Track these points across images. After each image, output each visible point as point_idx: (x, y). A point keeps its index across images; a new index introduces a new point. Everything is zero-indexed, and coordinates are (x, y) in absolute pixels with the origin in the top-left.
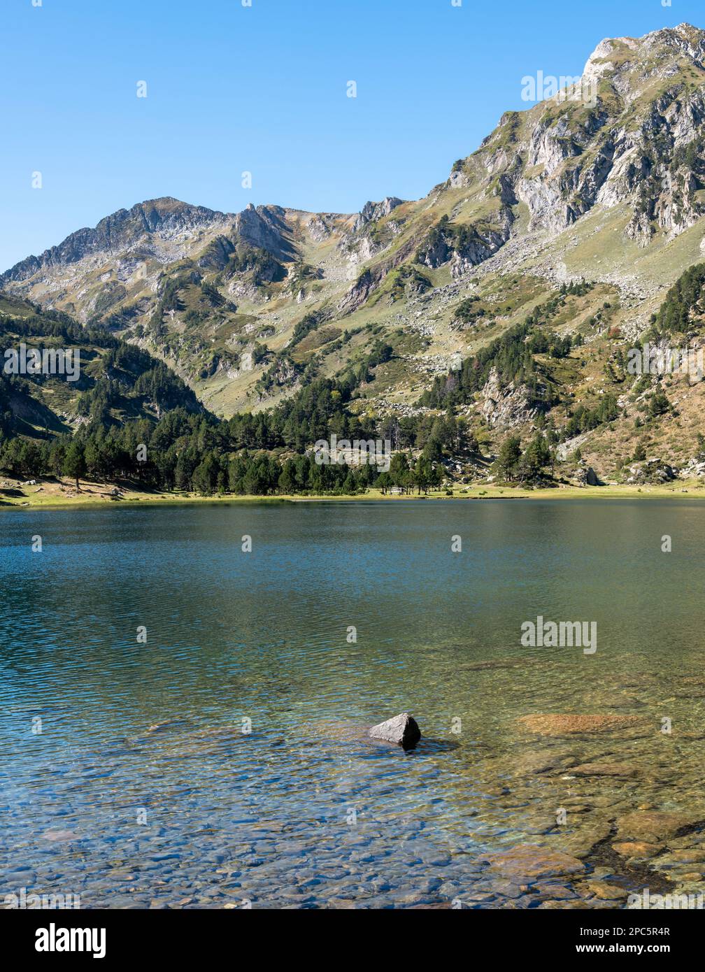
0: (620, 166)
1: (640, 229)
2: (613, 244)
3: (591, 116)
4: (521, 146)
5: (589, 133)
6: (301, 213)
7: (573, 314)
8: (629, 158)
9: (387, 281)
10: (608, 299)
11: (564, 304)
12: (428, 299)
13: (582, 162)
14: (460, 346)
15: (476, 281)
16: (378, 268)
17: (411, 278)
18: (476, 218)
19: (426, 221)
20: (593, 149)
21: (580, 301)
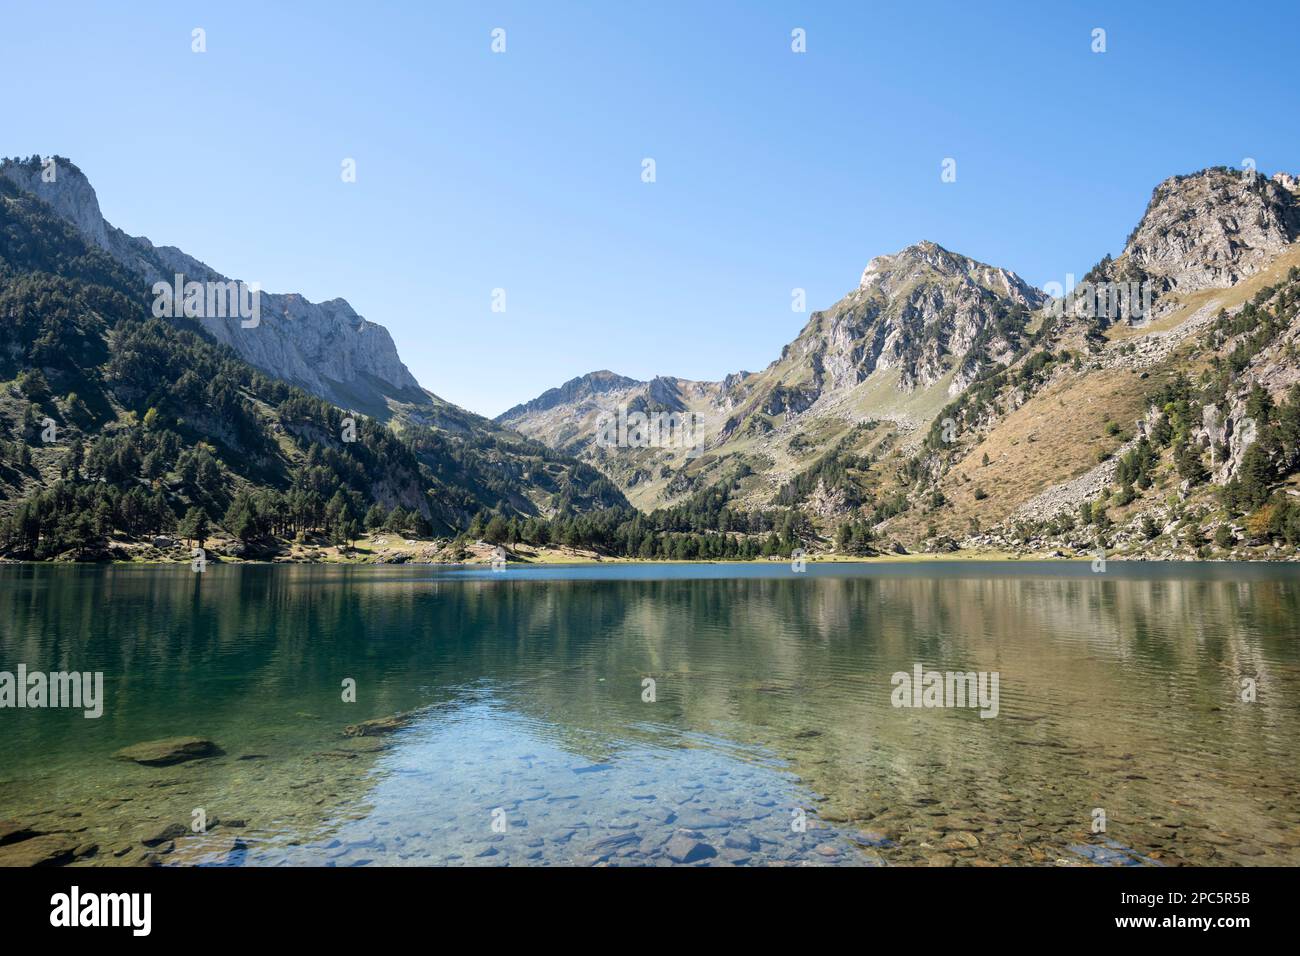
0: (889, 343)
1: (906, 383)
2: (887, 396)
3: (869, 311)
4: (824, 334)
5: (868, 322)
6: (688, 382)
7: (867, 441)
8: (895, 337)
9: (745, 425)
10: (890, 431)
11: (860, 436)
12: (770, 436)
13: (864, 342)
14: (793, 465)
15: (801, 423)
16: (738, 416)
17: (760, 422)
18: (799, 382)
19: (767, 385)
20: (871, 332)
21: (871, 433)
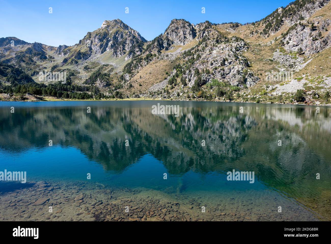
0: (110, 44)
1: (114, 56)
2: (110, 58)
3: (104, 35)
4: (91, 39)
5: (104, 38)
6: (46, 45)
7: (106, 69)
8: (111, 43)
9: (70, 61)
10: (112, 67)
11: (104, 68)
12: (78, 65)
13: (103, 43)
14: (85, 74)
15: (86, 63)
16: (67, 58)
17: (74, 61)
18: (85, 51)
19: (75, 51)
20: (105, 41)
21: (107, 67)
